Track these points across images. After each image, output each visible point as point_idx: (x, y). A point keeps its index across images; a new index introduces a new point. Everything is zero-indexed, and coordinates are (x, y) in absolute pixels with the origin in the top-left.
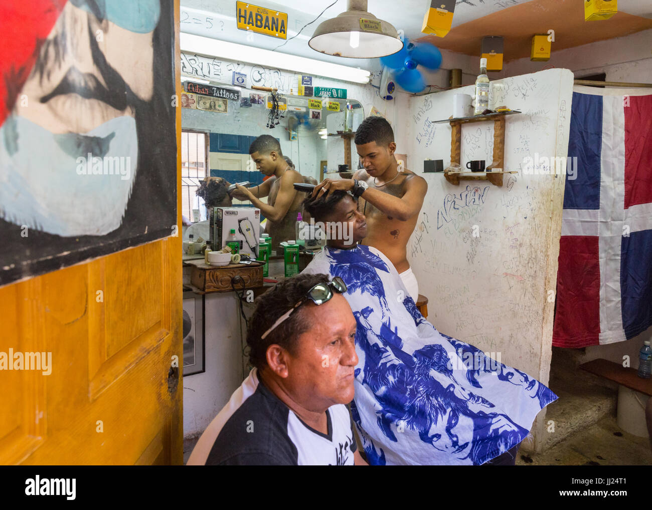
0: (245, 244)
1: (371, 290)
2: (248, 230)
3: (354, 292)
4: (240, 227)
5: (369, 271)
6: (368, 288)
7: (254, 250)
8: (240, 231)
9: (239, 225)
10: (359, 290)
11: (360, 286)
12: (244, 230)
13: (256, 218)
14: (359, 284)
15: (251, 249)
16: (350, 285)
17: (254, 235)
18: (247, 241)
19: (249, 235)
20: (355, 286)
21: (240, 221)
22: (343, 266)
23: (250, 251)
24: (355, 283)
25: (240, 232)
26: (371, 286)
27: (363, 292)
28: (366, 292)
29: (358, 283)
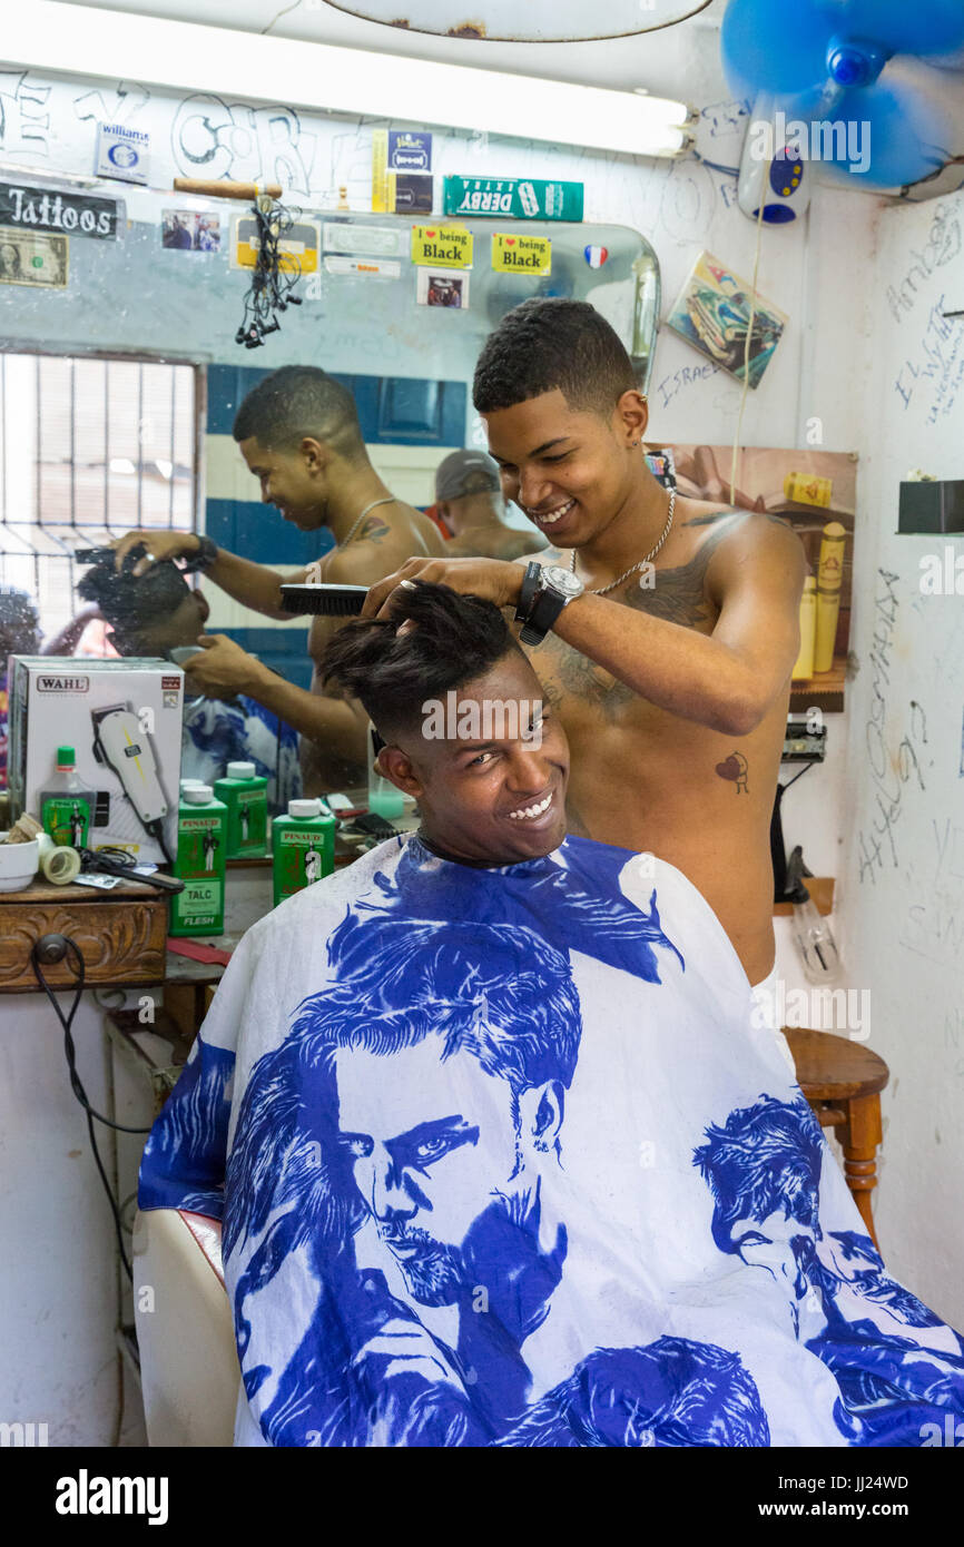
0: (117, 808)
1: (486, 1051)
2: (133, 751)
3: (413, 1044)
4: (98, 740)
5: (535, 967)
6: (481, 1039)
7: (155, 829)
8: (100, 753)
9: (96, 731)
10: (435, 1040)
11: (443, 1025)
12: (115, 752)
13: (166, 705)
14: (446, 1013)
15: (147, 826)
16: (402, 1012)
17: (158, 772)
18: (126, 795)
19: (138, 773)
20: (422, 1021)
21: (98, 718)
22: (412, 928)
23: (141, 834)
24: (429, 1007)
25: (99, 760)
26: (498, 1034)
27: (450, 1048)
28: (463, 1055)
29: (440, 1009)
